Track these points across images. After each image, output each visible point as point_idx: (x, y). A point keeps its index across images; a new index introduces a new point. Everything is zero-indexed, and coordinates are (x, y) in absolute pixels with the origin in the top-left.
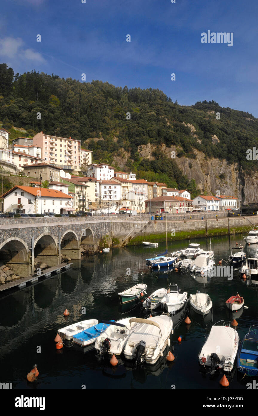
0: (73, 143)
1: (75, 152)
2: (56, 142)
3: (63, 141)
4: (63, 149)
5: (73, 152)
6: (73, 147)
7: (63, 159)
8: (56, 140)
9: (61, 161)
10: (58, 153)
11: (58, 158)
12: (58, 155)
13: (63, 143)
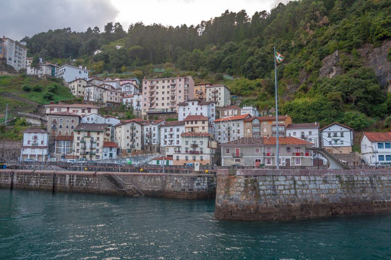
0: (177, 81)
1: (180, 92)
2: (157, 85)
3: (166, 82)
4: (166, 90)
5: (177, 92)
6: (177, 86)
7: (166, 101)
8: (157, 82)
9: (163, 104)
10: (160, 96)
11: (160, 102)
12: (160, 99)
13: (166, 84)
